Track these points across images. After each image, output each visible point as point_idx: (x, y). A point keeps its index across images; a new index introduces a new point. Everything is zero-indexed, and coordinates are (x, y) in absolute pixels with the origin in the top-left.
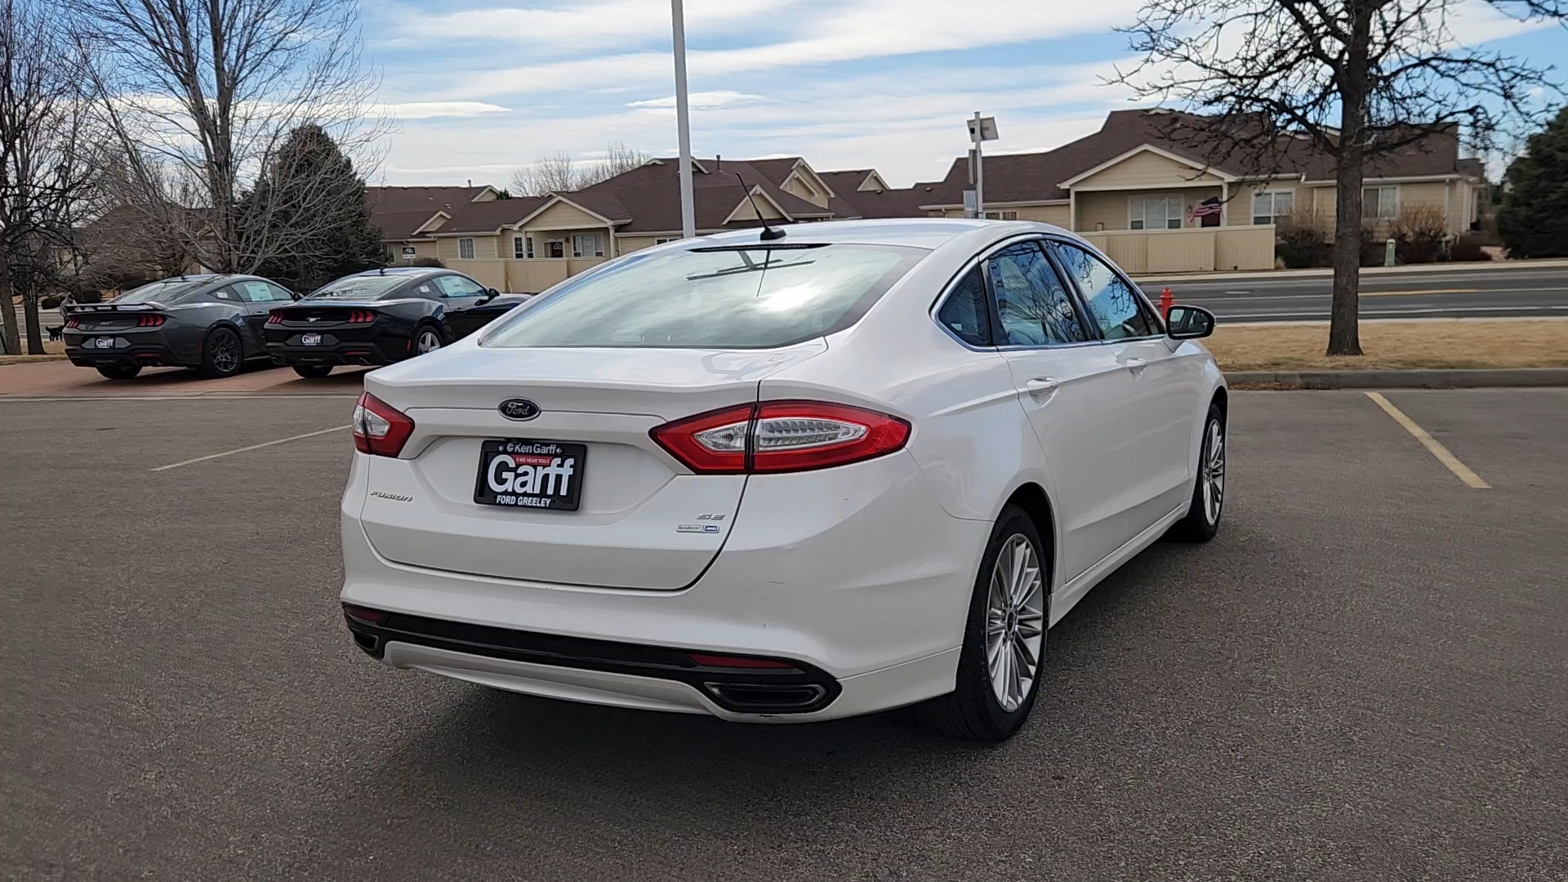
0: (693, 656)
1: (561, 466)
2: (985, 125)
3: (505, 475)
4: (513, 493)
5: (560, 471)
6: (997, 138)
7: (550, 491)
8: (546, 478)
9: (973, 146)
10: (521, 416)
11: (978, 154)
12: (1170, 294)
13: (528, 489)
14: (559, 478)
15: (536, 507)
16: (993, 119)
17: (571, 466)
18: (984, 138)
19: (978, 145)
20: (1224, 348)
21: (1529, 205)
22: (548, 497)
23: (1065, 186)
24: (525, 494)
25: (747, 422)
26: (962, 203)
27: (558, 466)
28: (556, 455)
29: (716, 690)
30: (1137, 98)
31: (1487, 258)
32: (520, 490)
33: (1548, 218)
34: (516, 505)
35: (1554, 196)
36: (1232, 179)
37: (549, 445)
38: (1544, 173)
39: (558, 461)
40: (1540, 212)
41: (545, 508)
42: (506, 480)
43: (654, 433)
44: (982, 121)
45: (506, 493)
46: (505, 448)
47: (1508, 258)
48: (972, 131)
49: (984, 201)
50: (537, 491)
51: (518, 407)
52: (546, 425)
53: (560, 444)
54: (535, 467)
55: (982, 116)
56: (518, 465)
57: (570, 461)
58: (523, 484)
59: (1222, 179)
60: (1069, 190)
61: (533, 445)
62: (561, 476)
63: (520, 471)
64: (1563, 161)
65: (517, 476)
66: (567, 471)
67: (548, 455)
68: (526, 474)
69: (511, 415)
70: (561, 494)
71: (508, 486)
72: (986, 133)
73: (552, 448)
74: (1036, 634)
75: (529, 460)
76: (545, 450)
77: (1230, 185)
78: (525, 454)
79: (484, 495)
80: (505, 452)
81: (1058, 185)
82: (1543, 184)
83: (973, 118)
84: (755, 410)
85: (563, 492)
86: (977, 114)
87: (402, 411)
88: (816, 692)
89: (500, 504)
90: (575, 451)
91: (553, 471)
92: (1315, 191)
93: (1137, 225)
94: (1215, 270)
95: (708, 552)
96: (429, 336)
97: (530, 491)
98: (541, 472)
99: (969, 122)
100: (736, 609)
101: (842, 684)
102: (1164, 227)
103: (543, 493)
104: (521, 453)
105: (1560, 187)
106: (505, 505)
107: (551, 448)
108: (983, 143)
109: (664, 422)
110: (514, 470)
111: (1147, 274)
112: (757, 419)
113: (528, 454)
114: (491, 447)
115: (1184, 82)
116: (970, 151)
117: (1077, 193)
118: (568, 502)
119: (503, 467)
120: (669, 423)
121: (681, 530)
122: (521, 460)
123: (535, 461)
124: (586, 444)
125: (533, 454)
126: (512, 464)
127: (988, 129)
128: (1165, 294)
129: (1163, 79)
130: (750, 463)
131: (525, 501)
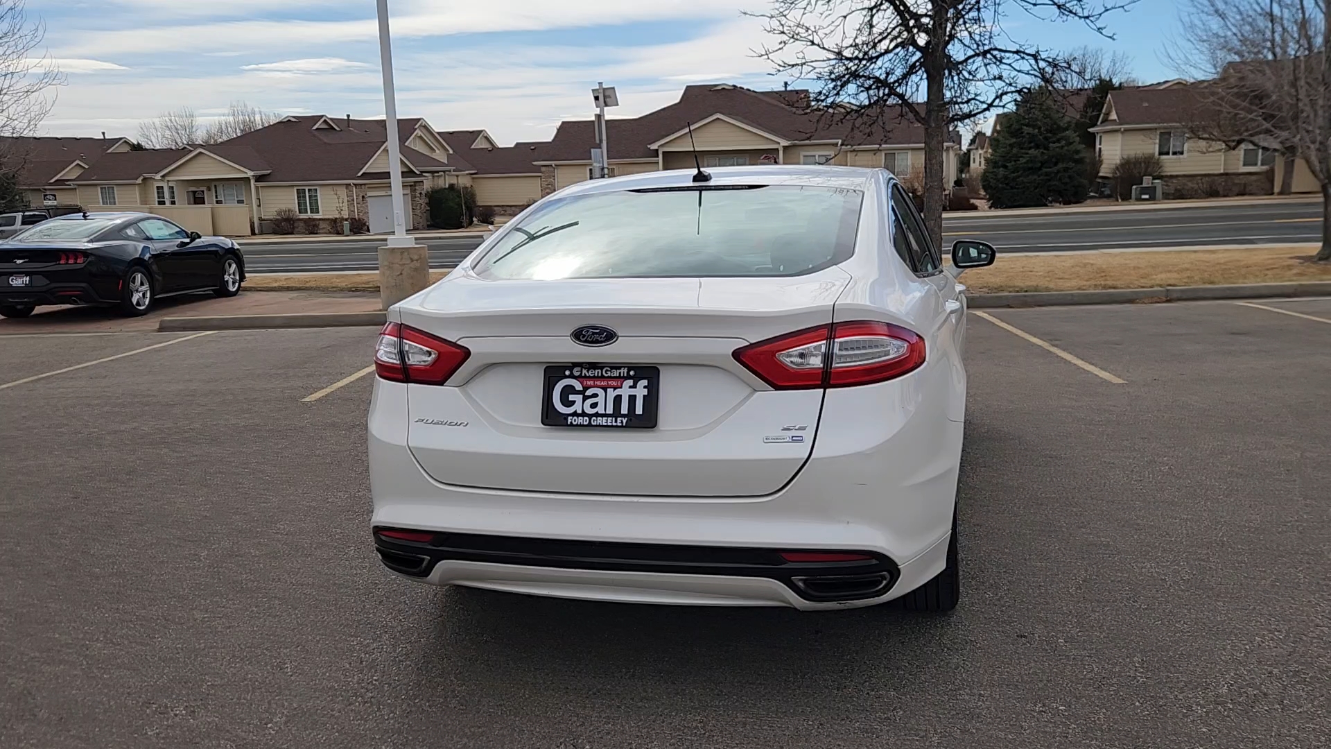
0: (783, 554)
1: (634, 386)
2: (607, 94)
3: (572, 397)
4: (584, 414)
5: (633, 392)
6: (617, 105)
7: (624, 410)
8: (618, 399)
9: (598, 111)
10: (597, 342)
11: (602, 117)
13: (600, 409)
14: (632, 399)
15: (612, 426)
16: (613, 88)
17: (645, 387)
18: (606, 105)
19: (602, 110)
21: (1005, 167)
22: (624, 416)
23: (654, 147)
24: (597, 415)
25: (824, 342)
26: (590, 159)
27: (630, 387)
28: (629, 377)
29: (801, 584)
30: (775, 73)
31: (975, 208)
32: (591, 411)
33: (1019, 177)
34: (590, 425)
35: (1023, 160)
36: (786, 143)
37: (619, 368)
38: (1015, 143)
39: (630, 382)
40: (1013, 172)
41: (622, 426)
42: (574, 402)
43: (737, 355)
44: (604, 89)
45: (575, 414)
46: (572, 373)
47: (990, 208)
48: (597, 98)
49: (608, 158)
50: (610, 411)
51: (594, 333)
52: (624, 349)
53: (631, 368)
54: (605, 389)
55: (604, 86)
56: (586, 388)
57: (645, 382)
58: (594, 406)
59: (779, 143)
60: (657, 150)
61: (602, 369)
62: (635, 396)
63: (588, 393)
64: (1028, 134)
65: (586, 398)
66: (641, 391)
67: (619, 377)
68: (595, 395)
69: (586, 341)
70: (637, 413)
71: (577, 408)
72: (608, 100)
73: (624, 371)
75: (598, 383)
76: (616, 373)
77: (785, 148)
78: (594, 377)
79: (551, 418)
80: (572, 376)
81: (649, 146)
82: (1015, 151)
83: (598, 87)
84: (831, 331)
85: (639, 411)
86: (600, 84)
87: (454, 341)
88: (881, 579)
89: (571, 424)
90: (648, 373)
91: (625, 391)
92: (849, 154)
96: (139, 276)
97: (602, 412)
98: (612, 394)
99: (593, 90)
100: (820, 510)
101: (902, 568)
103: (617, 413)
104: (589, 377)
105: (1027, 154)
106: (577, 425)
107: (622, 371)
108: (606, 108)
109: (748, 344)
110: (582, 392)
112: (834, 339)
113: (598, 377)
114: (553, 373)
115: (812, 62)
116: (596, 115)
117: (664, 153)
118: (644, 420)
119: (568, 390)
120: (751, 344)
121: (768, 441)
122: (589, 383)
123: (603, 383)
124: (659, 367)
125: (603, 377)
126: (579, 387)
127: (609, 97)
130: (827, 379)
131: (600, 421)
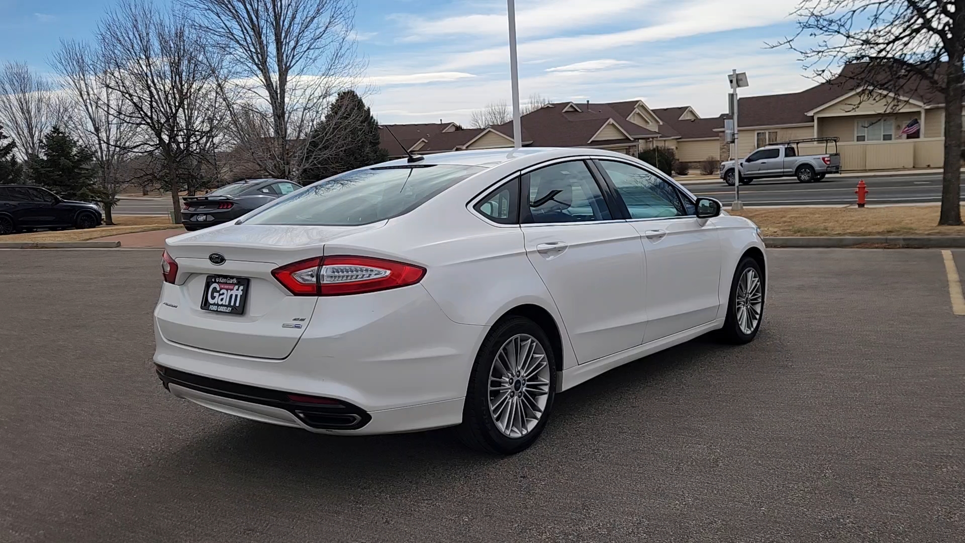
0: (289, 396)
1: (238, 290)
2: (740, 77)
3: (215, 294)
4: (217, 304)
5: (237, 293)
6: (748, 85)
7: (232, 304)
8: (231, 296)
9: (731, 91)
10: (218, 263)
11: (735, 96)
12: (864, 184)
13: (224, 302)
14: (236, 296)
15: (225, 312)
16: (744, 73)
17: (242, 290)
18: (739, 86)
19: (735, 90)
23: (810, 114)
24: (222, 305)
25: (317, 268)
26: (724, 127)
28: (236, 284)
29: (301, 415)
32: (220, 303)
34: (217, 311)
36: (928, 107)
37: (233, 279)
39: (236, 287)
41: (229, 313)
42: (215, 297)
43: (274, 273)
44: (737, 75)
45: (214, 304)
46: (215, 280)
48: (731, 81)
49: (738, 126)
50: (227, 304)
51: (216, 258)
52: (228, 267)
53: (238, 278)
54: (227, 290)
55: (737, 72)
56: (221, 289)
57: (241, 288)
58: (222, 300)
59: (921, 107)
60: (813, 116)
61: (227, 278)
63: (221, 292)
65: (220, 295)
66: (240, 293)
67: (232, 284)
68: (223, 294)
69: (213, 262)
71: (215, 301)
72: (740, 83)
73: (235, 281)
74: (545, 393)
75: (225, 287)
76: (231, 281)
77: (927, 111)
78: (223, 283)
79: (205, 305)
80: (215, 282)
81: (806, 114)
83: (732, 73)
84: (322, 261)
85: (237, 304)
86: (734, 70)
87: (175, 260)
88: (355, 419)
90: (244, 282)
91: (234, 292)
93: (861, 138)
94: (914, 167)
95: (296, 338)
97: (224, 304)
98: (230, 293)
99: (729, 76)
100: (307, 371)
101: (371, 415)
102: (880, 140)
103: (229, 305)
106: (212, 310)
108: (738, 89)
109: (278, 267)
110: (219, 292)
111: (865, 171)
112: (322, 266)
114: (210, 279)
115: (836, 48)
116: (729, 94)
117: (818, 118)
118: (239, 310)
119: (215, 290)
120: (280, 267)
121: (284, 326)
122: (222, 286)
123: (227, 287)
124: (250, 278)
125: (226, 283)
126: (218, 289)
127: (741, 80)
128: (860, 184)
129: (820, 46)
130: (319, 290)
131: (221, 309)
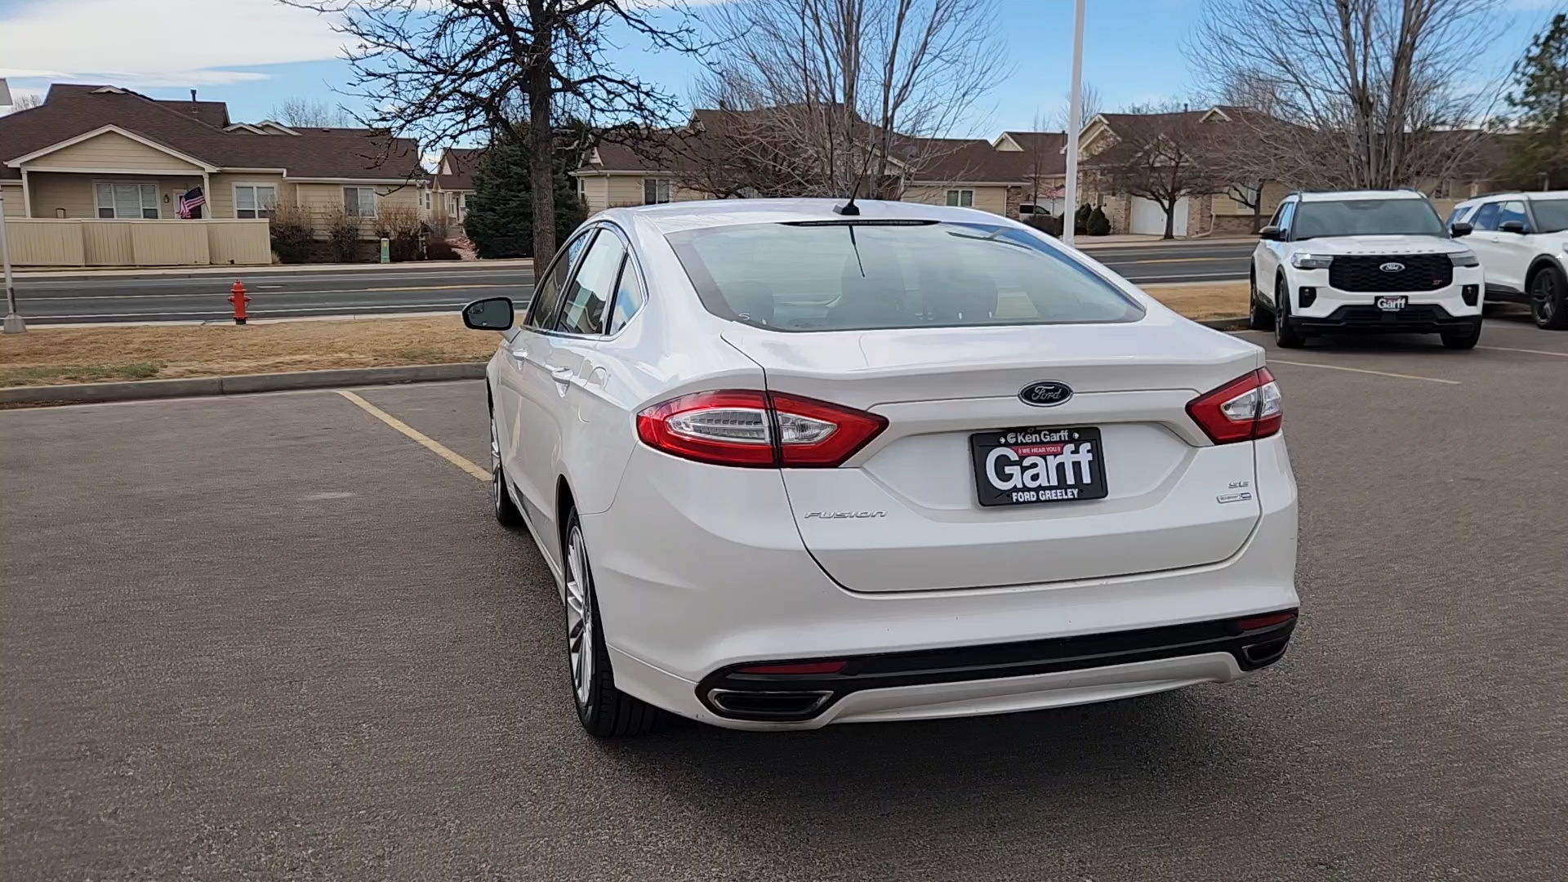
0: (1240, 623)
1: (1076, 451)
3: (1008, 470)
4: (1025, 489)
5: (1076, 457)
7: (1071, 480)
8: (1060, 468)
10: (1051, 400)
12: (241, 287)
13: (1042, 481)
14: (1077, 466)
15: (1063, 500)
17: (1088, 451)
20: (325, 343)
21: (494, 210)
22: (1071, 487)
23: (14, 164)
24: (1040, 488)
25: (1253, 391)
27: (1072, 452)
28: (1069, 441)
29: (1246, 653)
31: (457, 258)
32: (1032, 484)
33: (510, 223)
34: (1038, 501)
35: (513, 204)
36: (214, 170)
37: (1059, 431)
38: (501, 183)
39: (1071, 447)
40: (503, 217)
41: (1074, 499)
42: (1011, 476)
43: (1189, 408)
45: (1015, 489)
46: (1006, 440)
47: (478, 257)
50: (1054, 482)
51: (1047, 391)
52: (1079, 408)
53: (1071, 430)
54: (1044, 457)
56: (1022, 457)
57: (1088, 446)
58: (1035, 477)
59: (203, 169)
61: (1039, 433)
62: (1079, 463)
63: (1026, 462)
64: (516, 173)
65: (1024, 470)
66: (1085, 456)
67: (1060, 442)
68: (1034, 465)
69: (1037, 401)
70: (1085, 482)
71: (1016, 481)
73: (1064, 434)
75: (1035, 450)
76: (1056, 437)
77: (211, 174)
78: (1032, 443)
80: (1007, 445)
81: (6, 163)
82: (503, 192)
84: (1258, 378)
85: (1087, 479)
87: (864, 409)
89: (1018, 502)
90: (1088, 434)
91: (1067, 458)
92: (298, 187)
93: (106, 213)
94: (211, 264)
97: (1045, 484)
98: (1053, 462)
102: (140, 217)
103: (1062, 484)
104: (1027, 444)
105: (518, 197)
106: (1024, 502)
107: (1062, 433)
109: (1198, 395)
110: (1019, 463)
111: (133, 267)
112: (1262, 386)
113: (1036, 443)
114: (982, 441)
117: (30, 174)
118: (1094, 490)
119: (1002, 462)
120: (1202, 395)
121: (1218, 501)
122: (1025, 451)
123: (1042, 450)
124: (1100, 427)
125: (1042, 443)
126: (1014, 457)
128: (236, 287)
130: (1254, 429)
131: (1048, 495)
